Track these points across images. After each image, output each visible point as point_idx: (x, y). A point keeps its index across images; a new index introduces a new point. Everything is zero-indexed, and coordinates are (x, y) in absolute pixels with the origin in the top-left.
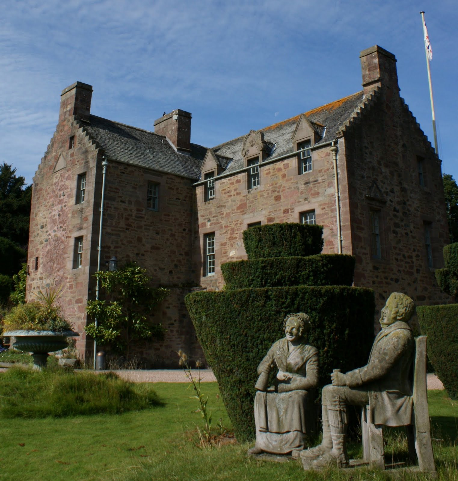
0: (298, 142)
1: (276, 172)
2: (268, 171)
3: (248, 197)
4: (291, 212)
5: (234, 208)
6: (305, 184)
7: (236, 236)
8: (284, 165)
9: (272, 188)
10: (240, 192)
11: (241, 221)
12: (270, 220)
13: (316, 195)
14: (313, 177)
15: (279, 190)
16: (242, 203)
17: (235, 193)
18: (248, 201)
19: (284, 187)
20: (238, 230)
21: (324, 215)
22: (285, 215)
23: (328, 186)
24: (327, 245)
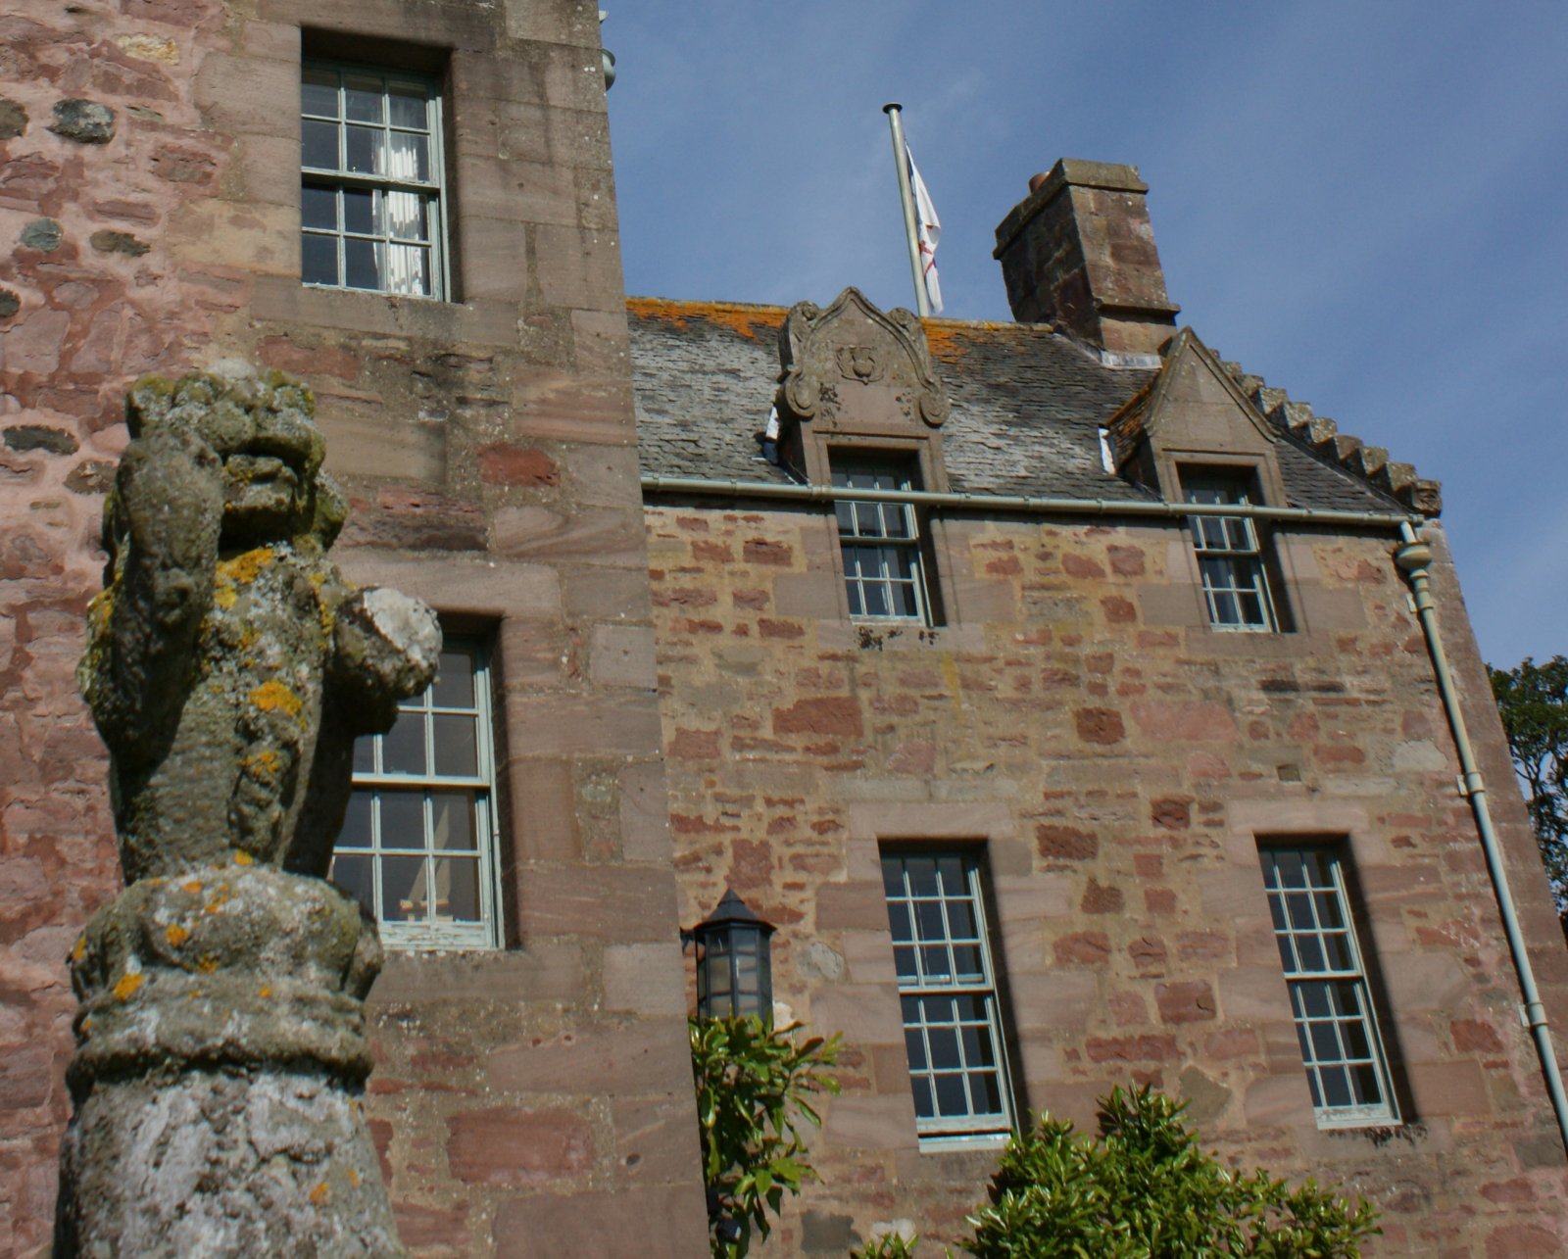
0: (1184, 457)
1: (1064, 577)
2: (1004, 555)
3: (861, 669)
4: (1209, 824)
5: (751, 709)
6: (1269, 686)
7: (792, 900)
8: (1112, 549)
9: (1048, 657)
10: (794, 620)
11: (821, 811)
12: (1061, 845)
13: (1347, 764)
14: (1311, 662)
15: (1098, 678)
16: (822, 694)
17: (750, 617)
18: (864, 695)
19: (1128, 671)
20: (798, 862)
21: (1412, 872)
22: (1162, 831)
23: (1406, 726)
24: (1463, 1045)
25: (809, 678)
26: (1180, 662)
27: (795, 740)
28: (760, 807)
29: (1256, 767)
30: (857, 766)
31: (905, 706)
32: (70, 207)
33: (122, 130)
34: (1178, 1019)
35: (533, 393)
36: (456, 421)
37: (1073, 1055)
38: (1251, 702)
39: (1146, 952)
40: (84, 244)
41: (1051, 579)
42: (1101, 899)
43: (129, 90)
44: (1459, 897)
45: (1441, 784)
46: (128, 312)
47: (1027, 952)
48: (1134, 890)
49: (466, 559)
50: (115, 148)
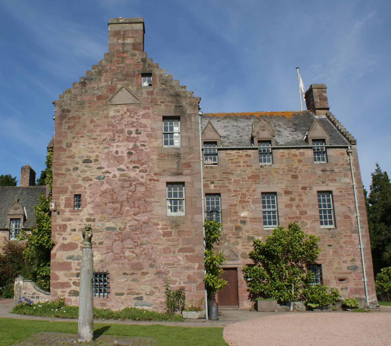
0: (313, 138)
1: (292, 157)
2: (283, 154)
3: (260, 171)
4: (310, 190)
5: (245, 176)
6: (322, 171)
7: (249, 200)
8: (300, 152)
9: (288, 168)
10: (251, 164)
11: (253, 189)
12: (287, 193)
13: (333, 181)
14: (330, 167)
15: (295, 170)
16: (254, 174)
17: (245, 164)
18: (261, 174)
19: (300, 169)
20: (250, 195)
21: (341, 196)
22: (303, 191)
23: (344, 176)
24: (345, 218)
25: (253, 172)
26: (308, 168)
27: (251, 180)
28: (245, 189)
29: (318, 182)
30: (259, 183)
31: (266, 175)
33: (142, 132)
34: (302, 215)
35: (189, 157)
36: (180, 161)
37: (286, 219)
38: (319, 173)
39: (298, 206)
40: (139, 146)
41: (290, 157)
42: (292, 200)
43: (143, 127)
44: (349, 199)
45: (349, 184)
46: (144, 153)
47: (281, 206)
48: (297, 199)
49: (181, 176)
50: (142, 134)
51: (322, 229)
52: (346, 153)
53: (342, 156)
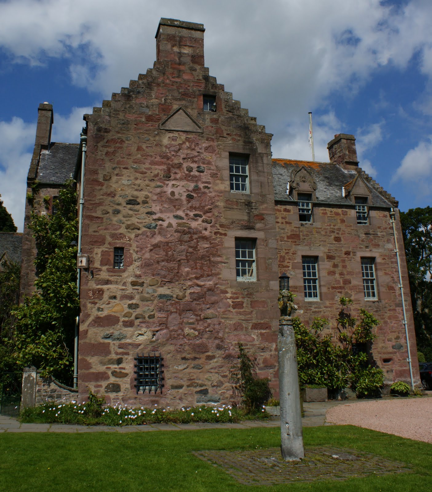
0: (356, 196)
1: (334, 215)
2: (325, 212)
3: (301, 229)
4: (353, 255)
5: (283, 235)
6: (366, 234)
7: (288, 264)
8: (342, 211)
9: (330, 228)
10: (290, 221)
11: (293, 251)
12: (330, 257)
13: (377, 247)
14: (373, 230)
15: (338, 232)
16: (295, 233)
17: (284, 221)
18: (301, 233)
19: (343, 231)
20: (289, 259)
21: (385, 264)
22: (346, 256)
23: (387, 241)
24: (389, 290)
25: (292, 231)
26: (351, 230)
27: (290, 240)
28: (284, 250)
29: (362, 246)
30: (299, 244)
31: (307, 235)
32: (200, 182)
33: (206, 170)
34: (345, 284)
35: (261, 207)
36: (251, 211)
37: (329, 288)
38: (363, 236)
39: (341, 274)
40: (202, 187)
41: (332, 216)
42: (335, 266)
43: (206, 164)
44: (392, 268)
45: (392, 250)
46: (208, 197)
47: (324, 273)
48: (340, 265)
49: (252, 231)
50: (205, 173)
51: (367, 301)
52: (388, 215)
53: (385, 218)
